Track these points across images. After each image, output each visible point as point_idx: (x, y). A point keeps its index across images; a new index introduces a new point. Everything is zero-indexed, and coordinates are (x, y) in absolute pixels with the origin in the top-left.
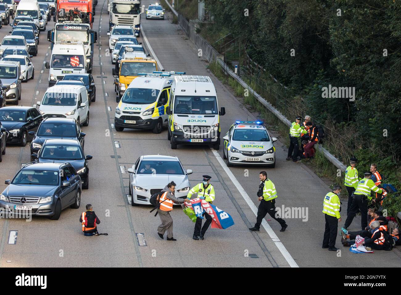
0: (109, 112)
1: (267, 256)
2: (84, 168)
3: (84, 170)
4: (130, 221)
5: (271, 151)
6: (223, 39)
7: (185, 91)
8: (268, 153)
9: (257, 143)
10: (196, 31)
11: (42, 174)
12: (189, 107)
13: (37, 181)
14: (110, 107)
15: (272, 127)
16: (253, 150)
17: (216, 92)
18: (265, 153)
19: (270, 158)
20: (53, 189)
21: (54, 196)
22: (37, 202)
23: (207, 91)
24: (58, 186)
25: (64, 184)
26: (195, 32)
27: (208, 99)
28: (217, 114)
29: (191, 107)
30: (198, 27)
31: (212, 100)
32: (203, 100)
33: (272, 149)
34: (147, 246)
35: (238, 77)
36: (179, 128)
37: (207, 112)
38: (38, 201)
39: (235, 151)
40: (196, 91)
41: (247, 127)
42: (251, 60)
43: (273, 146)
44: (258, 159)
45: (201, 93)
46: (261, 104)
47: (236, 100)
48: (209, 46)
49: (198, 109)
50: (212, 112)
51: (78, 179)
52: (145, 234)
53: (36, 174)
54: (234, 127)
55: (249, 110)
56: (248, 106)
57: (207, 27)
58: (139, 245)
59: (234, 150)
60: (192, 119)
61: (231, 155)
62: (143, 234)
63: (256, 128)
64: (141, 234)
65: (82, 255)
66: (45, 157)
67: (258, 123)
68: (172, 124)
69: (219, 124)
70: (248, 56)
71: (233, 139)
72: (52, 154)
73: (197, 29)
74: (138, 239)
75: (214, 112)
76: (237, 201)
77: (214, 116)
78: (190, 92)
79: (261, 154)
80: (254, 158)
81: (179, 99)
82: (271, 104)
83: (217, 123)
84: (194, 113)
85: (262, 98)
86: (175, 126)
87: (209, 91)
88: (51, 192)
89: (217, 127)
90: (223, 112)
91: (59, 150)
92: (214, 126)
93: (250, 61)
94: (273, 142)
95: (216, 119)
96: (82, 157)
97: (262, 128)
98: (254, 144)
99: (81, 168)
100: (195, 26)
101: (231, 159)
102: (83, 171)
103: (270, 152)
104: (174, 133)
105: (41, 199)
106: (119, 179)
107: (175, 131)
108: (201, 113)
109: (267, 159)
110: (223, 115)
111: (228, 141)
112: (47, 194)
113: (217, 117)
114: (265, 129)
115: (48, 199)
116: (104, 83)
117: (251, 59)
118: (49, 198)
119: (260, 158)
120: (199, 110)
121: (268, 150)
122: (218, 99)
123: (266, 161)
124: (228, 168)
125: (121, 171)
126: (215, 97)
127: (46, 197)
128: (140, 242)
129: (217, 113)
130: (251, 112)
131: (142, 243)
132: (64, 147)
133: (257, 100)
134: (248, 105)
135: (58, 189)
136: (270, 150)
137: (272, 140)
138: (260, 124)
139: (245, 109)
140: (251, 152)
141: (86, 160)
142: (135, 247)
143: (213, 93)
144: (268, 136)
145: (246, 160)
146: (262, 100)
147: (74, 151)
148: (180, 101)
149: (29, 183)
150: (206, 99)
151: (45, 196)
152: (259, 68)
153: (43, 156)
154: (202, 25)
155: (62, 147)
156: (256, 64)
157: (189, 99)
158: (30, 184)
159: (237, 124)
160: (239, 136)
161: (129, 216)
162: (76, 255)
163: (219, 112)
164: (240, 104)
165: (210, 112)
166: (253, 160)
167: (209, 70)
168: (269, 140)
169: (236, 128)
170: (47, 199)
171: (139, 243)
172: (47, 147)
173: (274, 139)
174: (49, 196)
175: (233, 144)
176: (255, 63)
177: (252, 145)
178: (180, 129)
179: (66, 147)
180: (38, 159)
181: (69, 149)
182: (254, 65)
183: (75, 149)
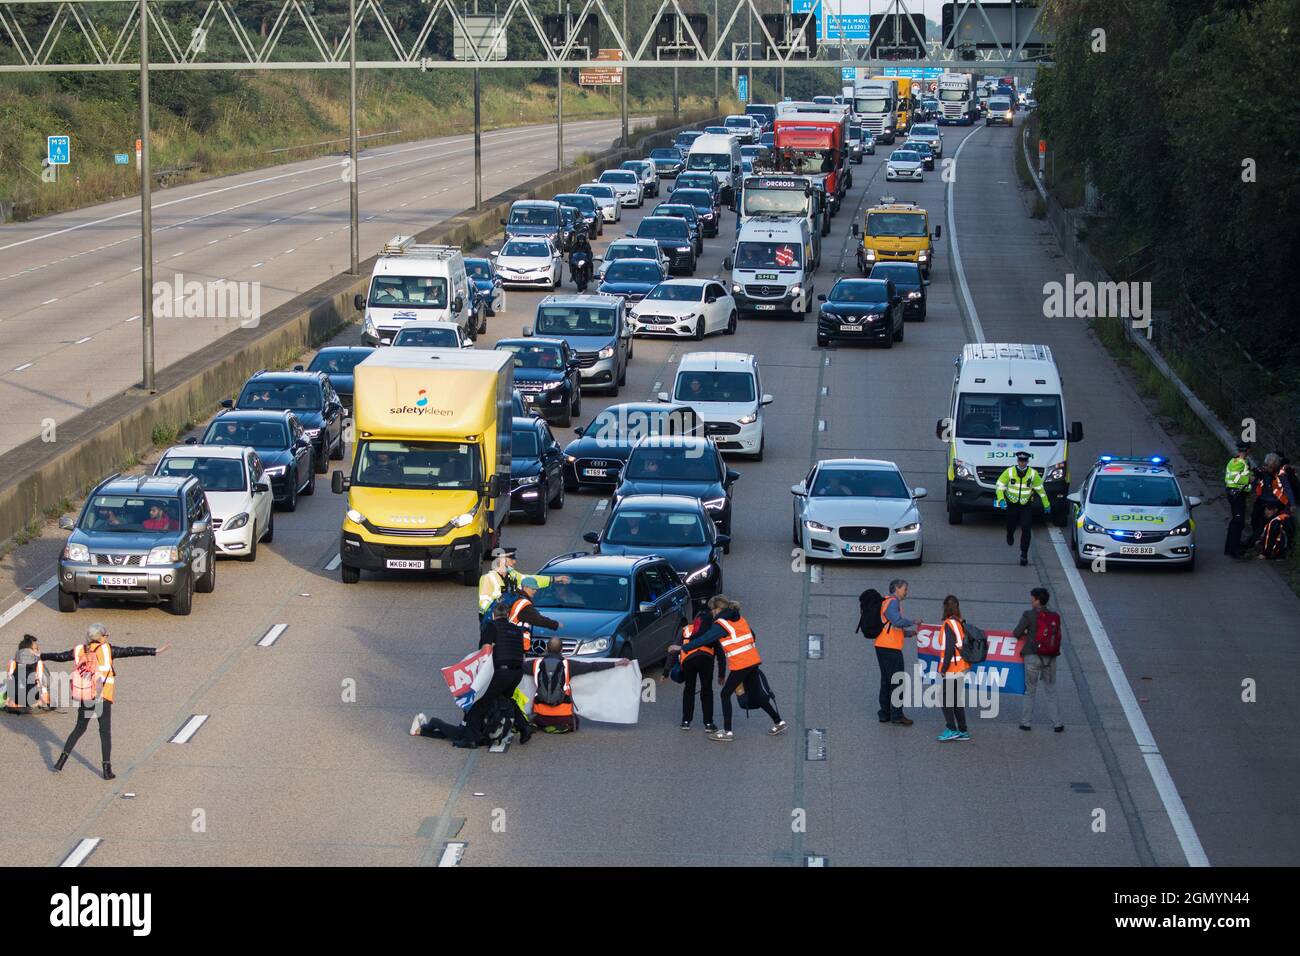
0: (819, 434)
1: (1115, 788)
2: (709, 566)
3: (708, 571)
4: (801, 700)
5: (1184, 530)
6: (1137, 255)
7: (984, 381)
8: (1175, 534)
9: (1149, 510)
10: (1078, 236)
11: (590, 582)
12: (995, 420)
13: (577, 600)
14: (826, 422)
15: (1213, 472)
16: (1139, 527)
17: (1062, 385)
18: (1169, 535)
19: (1182, 548)
20: (617, 617)
21: (614, 637)
22: (572, 651)
23: (1037, 382)
24: (626, 614)
25: (643, 608)
26: (1075, 239)
27: (1040, 401)
28: (1062, 438)
29: (1000, 420)
30: (1082, 227)
31: (1051, 403)
32: (1027, 403)
33: (1186, 524)
34: (825, 760)
35: (1151, 350)
36: (966, 474)
37: (1038, 432)
38: (575, 649)
39: (1094, 529)
40: (1010, 383)
41: (1128, 471)
42: (1194, 307)
43: (1191, 516)
44: (1151, 550)
45: (1024, 386)
46: (1195, 416)
47: (1141, 404)
48: (1100, 272)
49: (1016, 426)
50: (1051, 434)
51: (681, 594)
52: (828, 732)
53: (576, 582)
54: (1097, 470)
55: (1166, 429)
56: (1167, 420)
57: (1104, 226)
58: (807, 759)
59: (1091, 527)
60: (1000, 450)
61: (1086, 538)
62: (824, 731)
63: (1149, 473)
64: (819, 730)
65: (660, 780)
66: (618, 539)
67: (1156, 460)
68: (952, 462)
69: (1065, 463)
70: (1188, 298)
71: (1091, 501)
72: (635, 532)
73: (1080, 231)
74: (807, 742)
75: (1055, 433)
76: (1077, 652)
77: (1054, 444)
78: (996, 385)
79: (1157, 537)
80: (1139, 547)
81: (969, 401)
82: (1216, 416)
83: (1060, 461)
84: (1005, 435)
85: (1197, 401)
86: (956, 467)
87: (1044, 382)
88: (607, 626)
89: (1061, 471)
90: (1076, 435)
91: (651, 522)
92: (1054, 468)
93: (1191, 309)
94: (1191, 508)
95: (1057, 451)
96: (704, 540)
97: (1165, 474)
98: (1141, 514)
99: (700, 566)
100: (1076, 225)
101: (1085, 549)
102: (705, 574)
103: (1181, 534)
104: (954, 485)
105: (581, 644)
106: (801, 597)
107: (957, 479)
108: (1021, 436)
109: (1174, 551)
110: (1076, 441)
111: (1078, 503)
112: (598, 632)
113: (1062, 444)
114: (1172, 476)
115: (600, 644)
116: (827, 362)
117: (1195, 303)
118: (601, 641)
119: (1153, 548)
120: (1017, 429)
121: (1177, 528)
122: (1065, 401)
123: (1170, 555)
124: (1077, 572)
125: (810, 578)
126: (1058, 396)
127: (595, 638)
128: (810, 750)
129: (1061, 435)
130: (1170, 435)
131: (815, 752)
132: (662, 514)
133: (1187, 405)
134: (1166, 418)
135: (626, 620)
136: (1180, 527)
137: (1188, 502)
138: (1162, 464)
139: (1157, 427)
140: (1133, 532)
141: (714, 546)
142: (795, 763)
143: (1053, 387)
144: (1179, 494)
145: (1121, 552)
146: (1197, 404)
147: (688, 526)
148: (972, 406)
149: (557, 604)
150: (1036, 401)
151: (593, 636)
152: (1211, 327)
153: (611, 537)
154: (1092, 221)
155: (658, 514)
156: (1205, 317)
157: (992, 402)
158: (560, 606)
159: (1104, 462)
160: (1108, 493)
161: (801, 687)
162: (644, 781)
163: (1068, 433)
164: (1148, 414)
165: (1044, 433)
166: (1139, 553)
167: (1092, 331)
168: (1180, 504)
169: (1099, 474)
170: (597, 643)
171: (807, 752)
172: (623, 515)
173: (1193, 500)
174: (602, 636)
175: (1090, 511)
176: (1201, 313)
177: (1138, 516)
178: (969, 475)
179: (668, 516)
180: (599, 543)
181: (674, 520)
182: (1200, 320)
183: (691, 520)
